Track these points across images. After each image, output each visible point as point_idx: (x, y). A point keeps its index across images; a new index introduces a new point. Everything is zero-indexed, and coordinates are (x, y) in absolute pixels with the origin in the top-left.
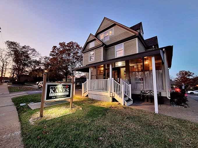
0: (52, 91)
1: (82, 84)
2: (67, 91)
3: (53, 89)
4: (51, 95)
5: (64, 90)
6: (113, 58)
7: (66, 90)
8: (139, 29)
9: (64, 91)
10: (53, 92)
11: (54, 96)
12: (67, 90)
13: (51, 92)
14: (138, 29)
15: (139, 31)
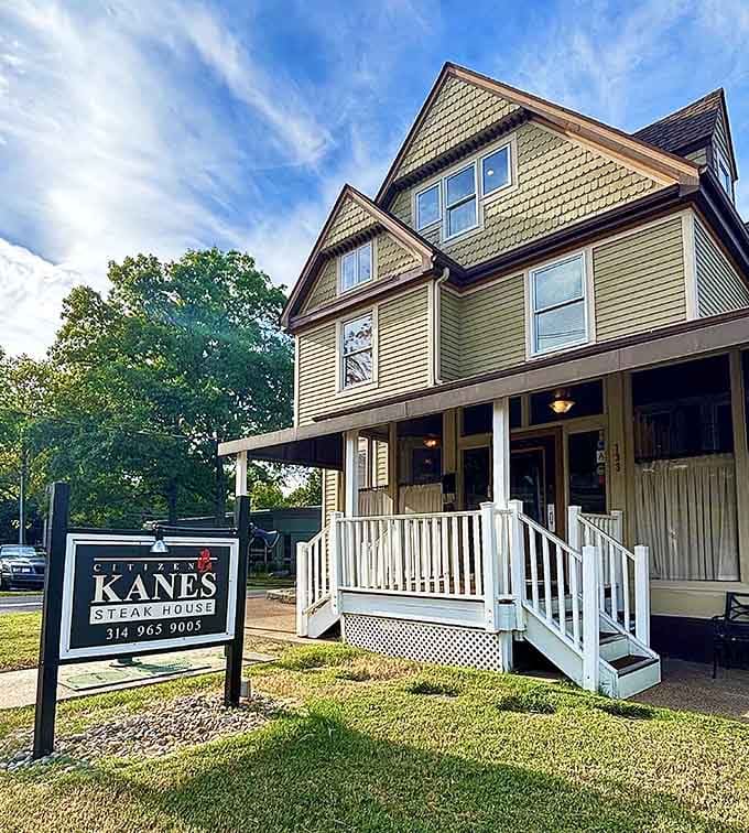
0: (108, 589)
1: (300, 545)
2: (208, 591)
3: (116, 577)
4: (99, 616)
5: (184, 585)
6: (515, 361)
7: (198, 585)
8: (706, 142)
9: (184, 594)
10: (113, 597)
11: (121, 625)
12: (204, 581)
13: (98, 598)
14: (693, 147)
15: (700, 157)
